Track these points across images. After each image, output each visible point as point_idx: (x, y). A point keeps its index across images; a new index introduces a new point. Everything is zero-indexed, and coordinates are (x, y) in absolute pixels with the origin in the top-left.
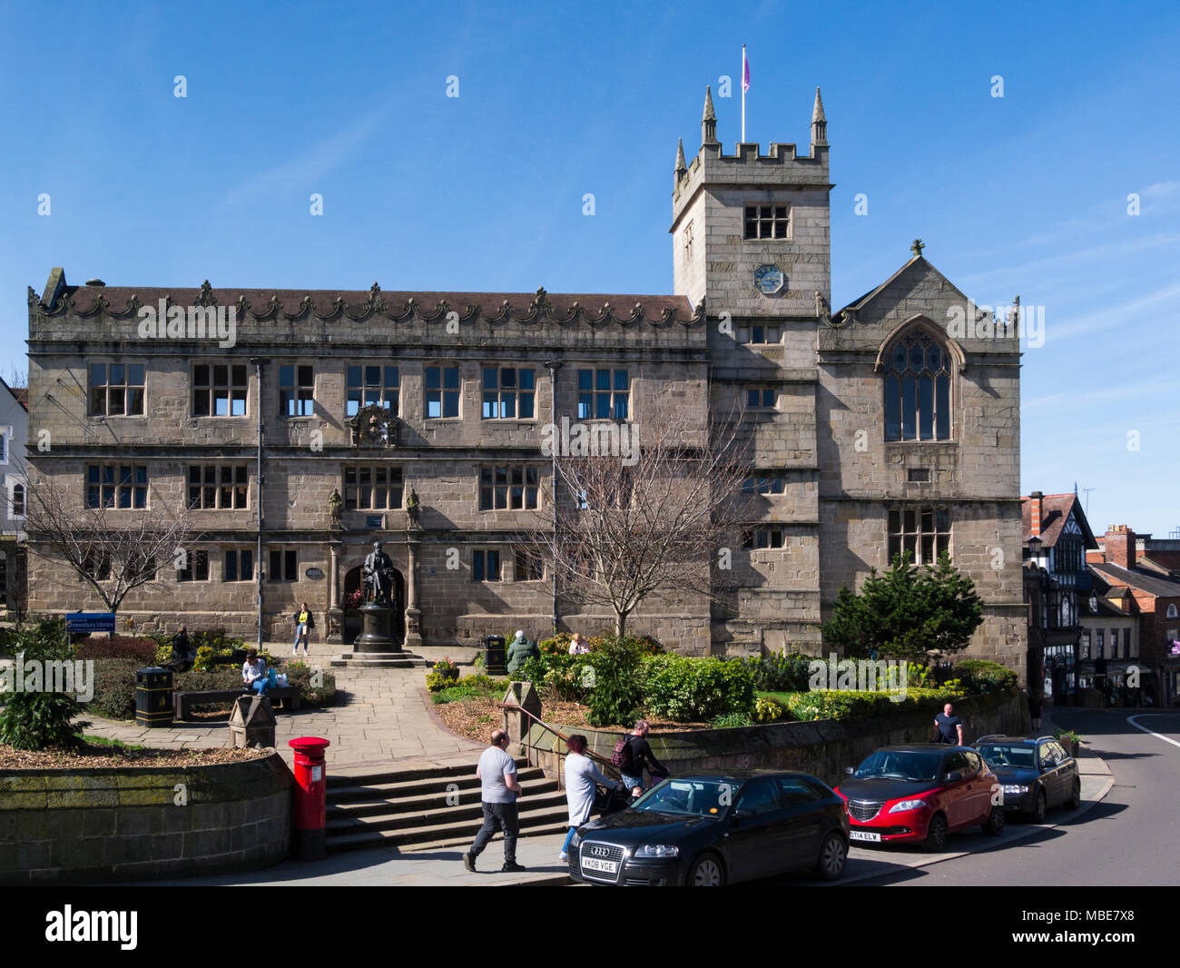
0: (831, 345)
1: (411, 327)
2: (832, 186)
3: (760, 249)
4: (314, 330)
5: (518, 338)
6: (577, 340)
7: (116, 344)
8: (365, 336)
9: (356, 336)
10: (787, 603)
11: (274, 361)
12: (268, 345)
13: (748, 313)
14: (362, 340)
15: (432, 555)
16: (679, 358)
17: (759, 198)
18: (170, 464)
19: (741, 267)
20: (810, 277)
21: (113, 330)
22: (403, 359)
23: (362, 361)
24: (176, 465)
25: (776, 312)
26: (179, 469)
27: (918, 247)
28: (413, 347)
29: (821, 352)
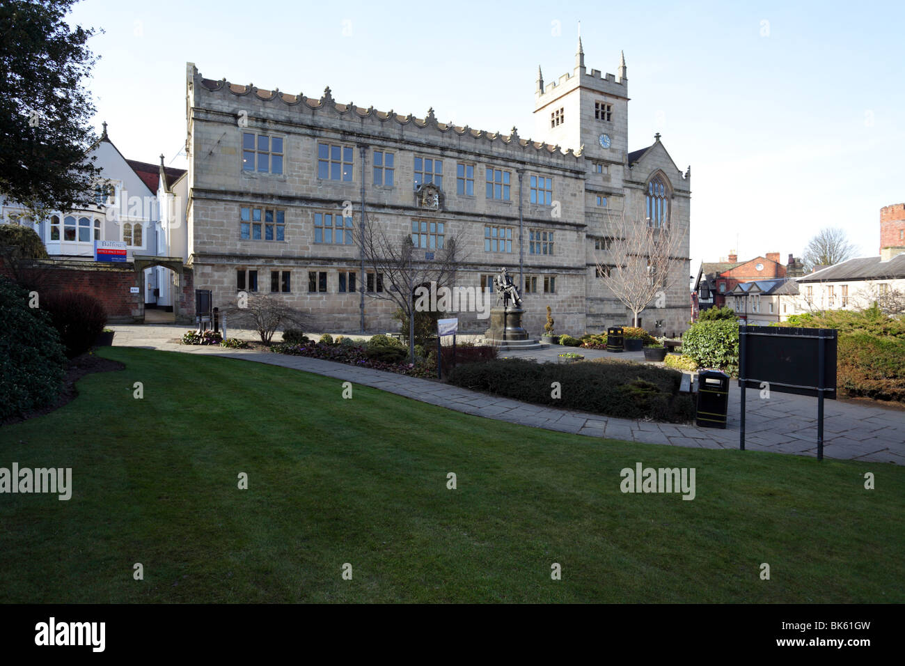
0: (628, 178)
1: (450, 138)
2: (629, 99)
3: (602, 125)
4: (396, 131)
5: (504, 154)
6: (531, 159)
7: (264, 121)
8: (426, 139)
9: (421, 138)
10: (614, 306)
11: (371, 147)
12: (368, 136)
13: (596, 157)
14: (424, 141)
15: (461, 277)
16: (573, 175)
17: (601, 98)
18: (302, 211)
19: (594, 133)
20: (621, 143)
21: (262, 110)
22: (447, 157)
23: (423, 154)
24: (306, 212)
25: (607, 159)
26: (309, 215)
27: (658, 136)
28: (452, 150)
29: (623, 180)
